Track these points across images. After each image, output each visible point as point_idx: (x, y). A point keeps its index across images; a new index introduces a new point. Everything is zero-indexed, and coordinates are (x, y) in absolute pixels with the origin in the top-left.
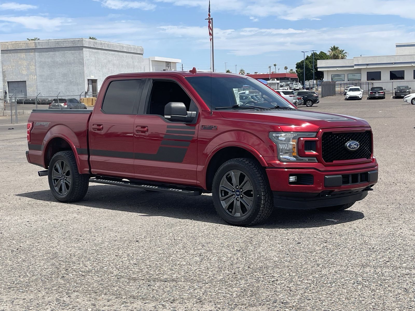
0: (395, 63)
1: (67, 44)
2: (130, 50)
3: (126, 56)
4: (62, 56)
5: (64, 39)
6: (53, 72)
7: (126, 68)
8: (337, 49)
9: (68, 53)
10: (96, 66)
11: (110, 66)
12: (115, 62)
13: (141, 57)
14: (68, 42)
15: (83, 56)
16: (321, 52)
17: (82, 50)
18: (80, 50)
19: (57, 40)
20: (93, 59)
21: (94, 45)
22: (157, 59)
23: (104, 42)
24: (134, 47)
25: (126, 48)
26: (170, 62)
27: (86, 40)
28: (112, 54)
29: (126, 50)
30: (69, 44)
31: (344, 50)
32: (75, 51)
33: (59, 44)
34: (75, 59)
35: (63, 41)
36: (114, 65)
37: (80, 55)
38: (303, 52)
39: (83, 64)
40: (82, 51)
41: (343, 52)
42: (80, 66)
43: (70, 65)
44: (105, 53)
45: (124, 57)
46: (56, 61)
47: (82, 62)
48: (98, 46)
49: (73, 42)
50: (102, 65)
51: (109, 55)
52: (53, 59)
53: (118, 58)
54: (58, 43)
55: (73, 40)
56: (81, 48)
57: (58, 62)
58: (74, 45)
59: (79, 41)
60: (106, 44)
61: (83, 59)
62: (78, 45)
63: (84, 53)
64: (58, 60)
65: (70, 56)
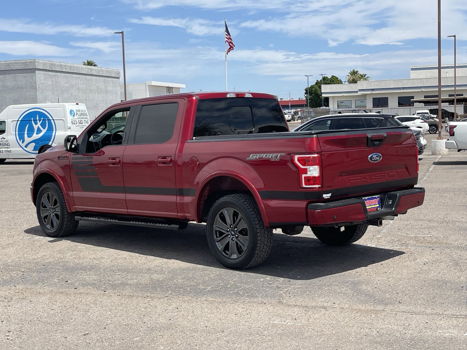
0: (403, 88)
1: (18, 66)
2: (101, 73)
3: (96, 80)
4: (13, 79)
5: (15, 61)
6: (3, 98)
7: (96, 93)
8: (357, 73)
9: (19, 76)
10: (53, 91)
11: (74, 91)
12: (81, 86)
13: (117, 81)
14: (20, 63)
15: (36, 79)
16: (333, 76)
17: (35, 72)
18: (32, 73)
19: (8, 62)
20: (50, 83)
21: (50, 67)
22: (154, 83)
23: (65, 64)
24: (108, 70)
25: (96, 70)
26: (172, 87)
27: (39, 61)
28: (76, 77)
29: (96, 73)
30: (21, 66)
31: (366, 75)
32: (27, 74)
33: (9, 67)
34: (27, 82)
35: (14, 63)
36: (79, 89)
37: (32, 78)
38: (307, 76)
39: (36, 88)
40: (35, 74)
41: (365, 76)
42: (33, 91)
43: (21, 90)
44: (66, 76)
45: (93, 81)
46: (6, 85)
47: (35, 86)
48: (56, 68)
49: (25, 64)
50: (62, 90)
51: (71, 79)
52: (3, 83)
53: (85, 82)
54: (8, 65)
55: (25, 61)
56: (33, 70)
57: (9, 86)
58: (26, 67)
59: (31, 62)
60: (68, 66)
61: (36, 83)
62: (30, 67)
63: (37, 75)
64: (8, 84)
65: (22, 79)
